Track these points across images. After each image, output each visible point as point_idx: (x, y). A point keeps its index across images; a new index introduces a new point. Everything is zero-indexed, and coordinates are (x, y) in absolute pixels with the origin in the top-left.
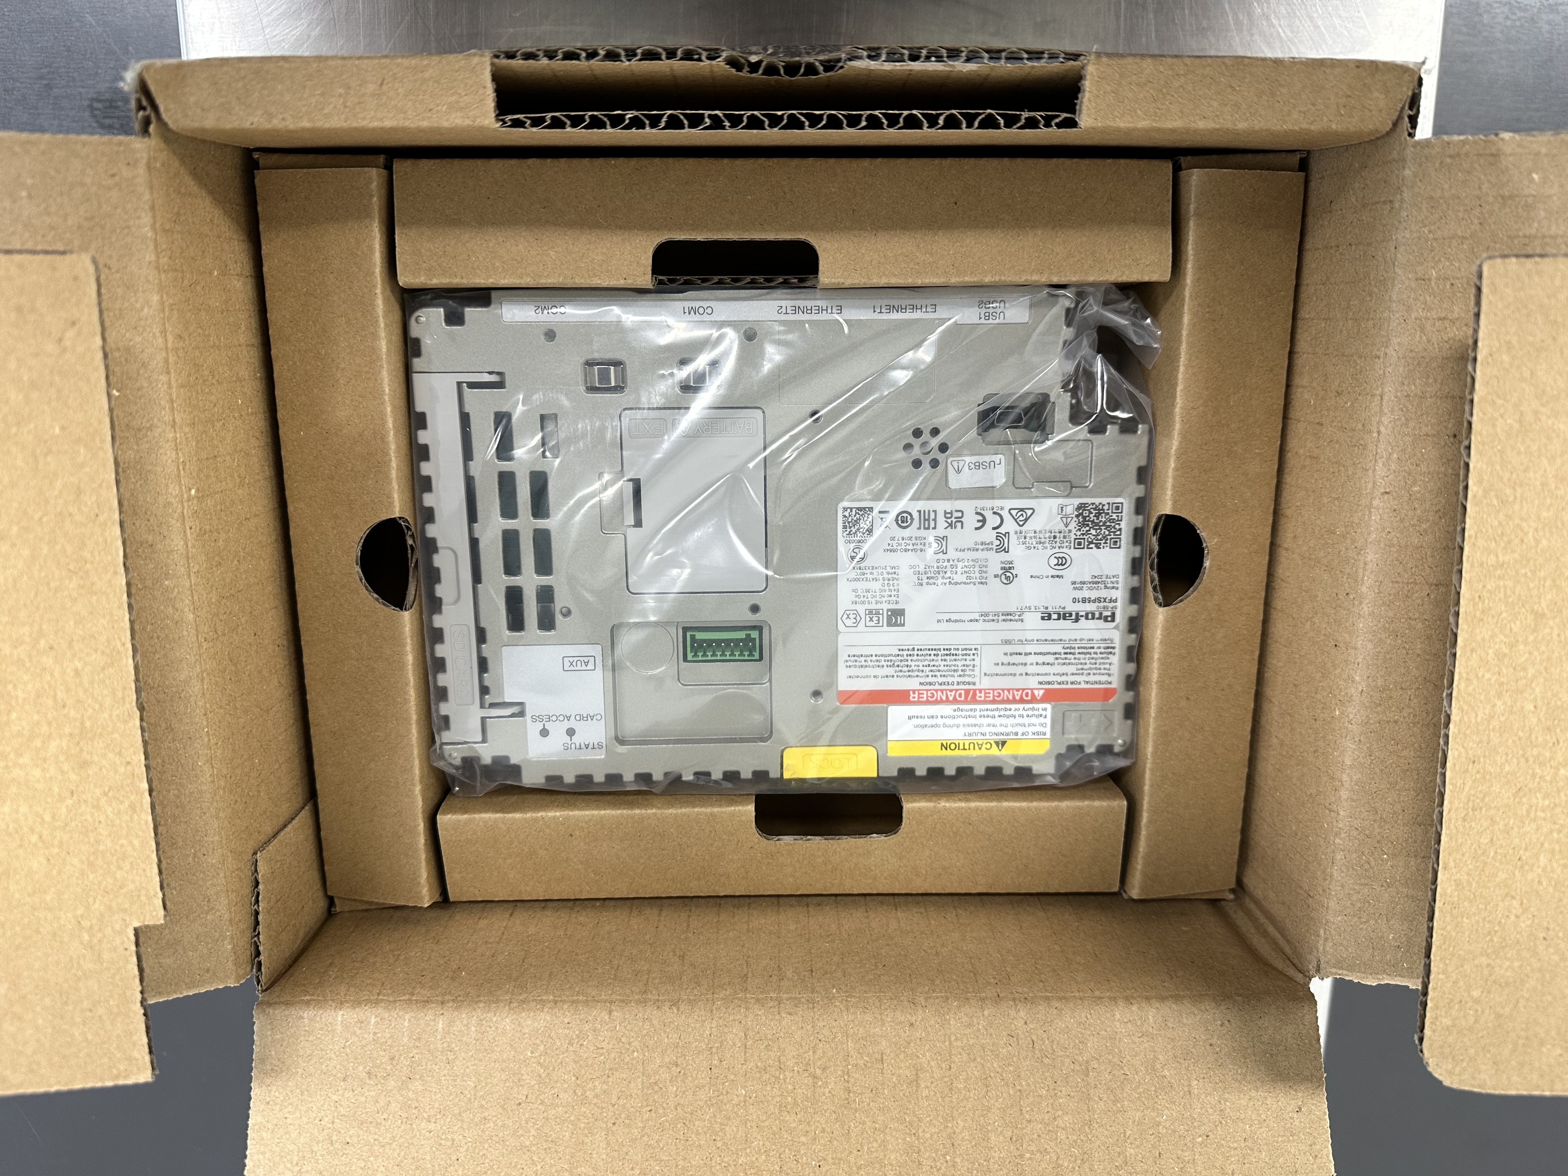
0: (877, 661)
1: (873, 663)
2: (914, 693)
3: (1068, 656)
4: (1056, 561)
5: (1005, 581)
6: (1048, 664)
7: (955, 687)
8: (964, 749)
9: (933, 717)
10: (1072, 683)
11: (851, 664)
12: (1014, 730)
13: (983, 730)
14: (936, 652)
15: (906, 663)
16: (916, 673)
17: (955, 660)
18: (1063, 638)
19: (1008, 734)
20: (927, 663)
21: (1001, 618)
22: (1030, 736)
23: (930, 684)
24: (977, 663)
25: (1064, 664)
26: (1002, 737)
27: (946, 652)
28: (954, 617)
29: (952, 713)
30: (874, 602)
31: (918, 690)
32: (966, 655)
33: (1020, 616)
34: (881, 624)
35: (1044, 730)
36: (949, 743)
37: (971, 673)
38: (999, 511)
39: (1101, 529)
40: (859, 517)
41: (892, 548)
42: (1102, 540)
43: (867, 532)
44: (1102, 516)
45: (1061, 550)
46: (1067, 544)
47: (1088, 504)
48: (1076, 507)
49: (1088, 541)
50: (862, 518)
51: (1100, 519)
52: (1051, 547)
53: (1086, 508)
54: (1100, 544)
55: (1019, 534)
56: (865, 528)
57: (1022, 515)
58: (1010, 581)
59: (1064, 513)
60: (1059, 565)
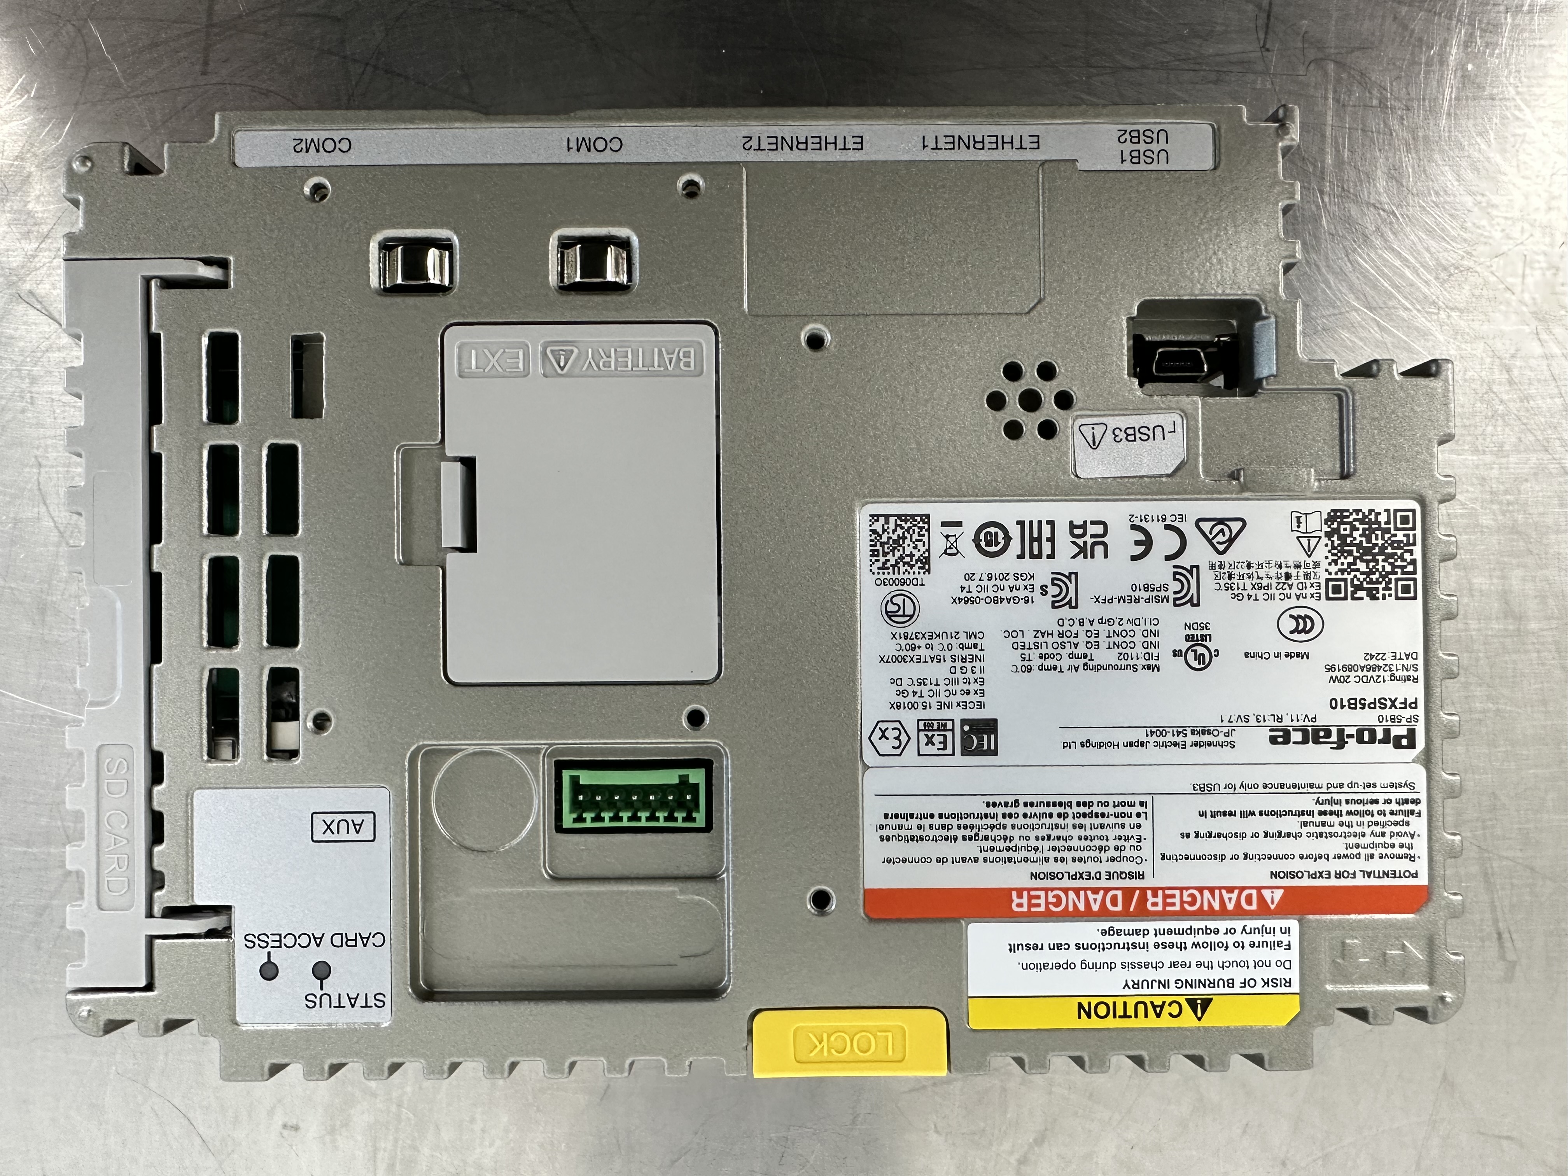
0: (943, 827)
1: (932, 833)
2: (1020, 896)
3: (1327, 818)
4: (1292, 624)
5: (1195, 664)
6: (1288, 835)
7: (1104, 883)
8: (1125, 1016)
9: (1059, 947)
10: (1339, 875)
11: (891, 833)
12: (1226, 974)
13: (1162, 975)
14: (1061, 810)
15: (1002, 832)
16: (1023, 854)
17: (1102, 826)
18: (1316, 782)
19: (1213, 984)
20: (1044, 832)
21: (1190, 739)
22: (1258, 989)
23: (1053, 876)
24: (1145, 831)
25: (1321, 834)
26: (1202, 990)
27: (1082, 810)
28: (1096, 737)
29: (1100, 939)
30: (935, 705)
31: (1029, 890)
32: (1123, 815)
33: (1227, 734)
34: (949, 750)
35: (1287, 975)
36: (1094, 1002)
37: (1135, 854)
38: (1176, 524)
39: (1377, 561)
40: (904, 533)
41: (969, 595)
42: (1381, 583)
43: (919, 564)
44: (1377, 536)
45: (1302, 602)
46: (1313, 590)
47: (1348, 511)
48: (1325, 516)
49: (1353, 585)
50: (909, 536)
51: (1374, 541)
52: (1282, 597)
53: (1345, 520)
54: (1377, 589)
55: (1217, 569)
56: (914, 555)
57: (1222, 531)
58: (1204, 663)
59: (1302, 529)
60: (1299, 633)
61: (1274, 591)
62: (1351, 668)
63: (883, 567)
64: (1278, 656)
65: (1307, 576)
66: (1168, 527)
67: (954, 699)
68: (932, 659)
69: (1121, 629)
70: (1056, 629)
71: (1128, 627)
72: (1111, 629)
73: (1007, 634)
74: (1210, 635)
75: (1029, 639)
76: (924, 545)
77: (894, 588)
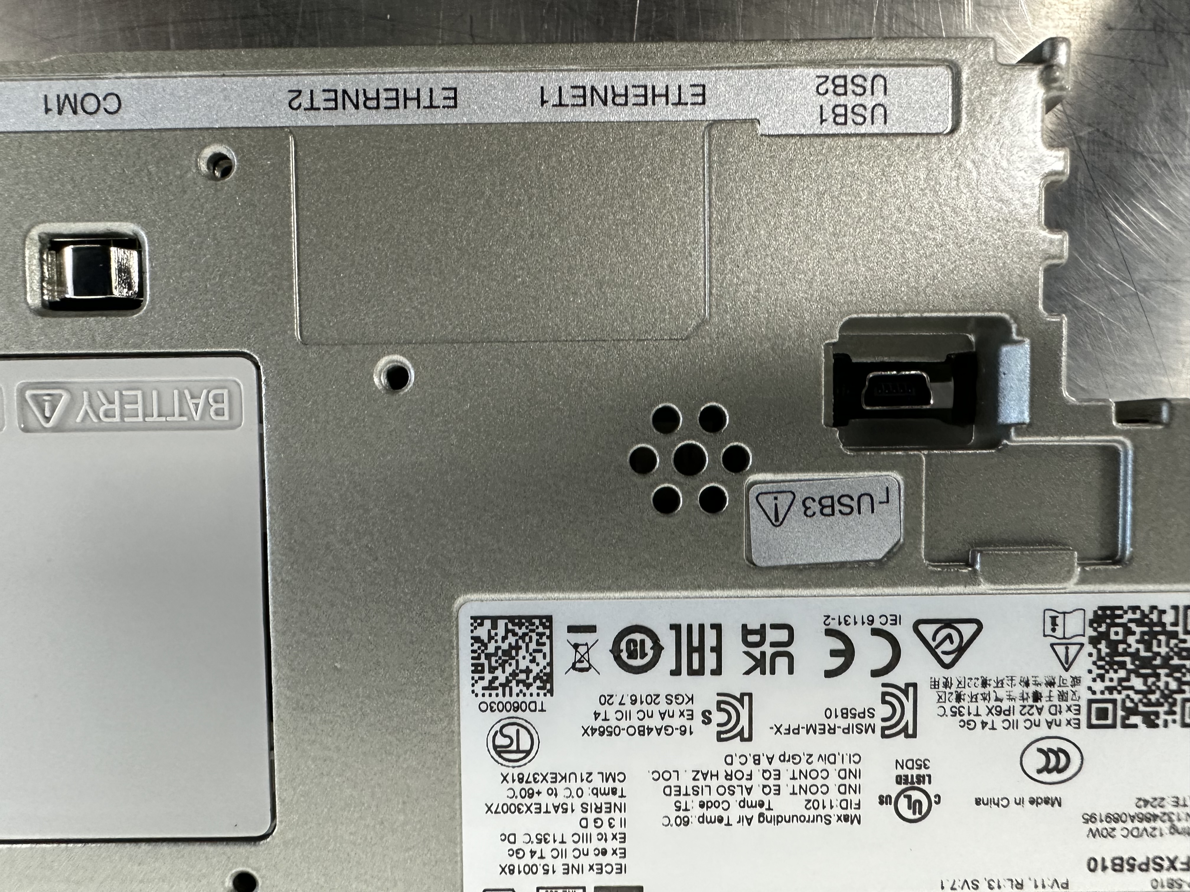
4: (1041, 760)
5: (909, 814)
30: (560, 869)
38: (888, 628)
39: (1158, 676)
40: (517, 641)
41: (605, 724)
42: (1162, 705)
43: (538, 683)
44: (1159, 641)
45: (1055, 731)
46: (1070, 715)
47: (1120, 608)
48: (1090, 616)
49: (1124, 708)
50: (524, 646)
51: (1155, 649)
52: (1028, 724)
53: (1118, 621)
54: (1157, 714)
55: (941, 688)
56: (531, 671)
57: (949, 637)
58: (920, 813)
59: (1059, 633)
60: (1050, 771)
61: (1017, 716)
62: (1117, 818)
63: (490, 687)
64: (1019, 802)
65: (1062, 696)
66: (876, 632)
67: (585, 861)
68: (556, 808)
69: (809, 768)
70: (722, 769)
71: (819, 765)
72: (797, 768)
73: (656, 776)
74: (929, 776)
75: (686, 781)
76: (544, 657)
77: (505, 714)
